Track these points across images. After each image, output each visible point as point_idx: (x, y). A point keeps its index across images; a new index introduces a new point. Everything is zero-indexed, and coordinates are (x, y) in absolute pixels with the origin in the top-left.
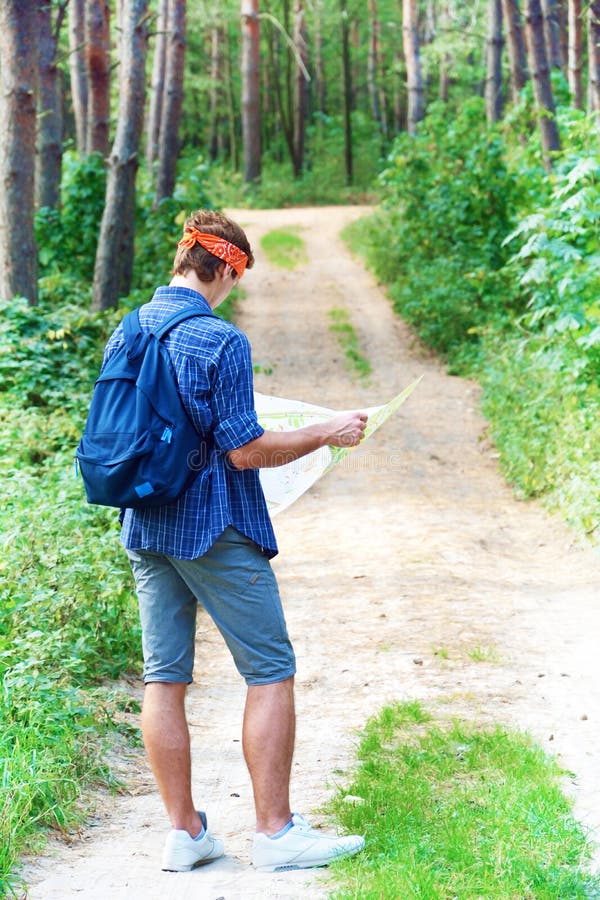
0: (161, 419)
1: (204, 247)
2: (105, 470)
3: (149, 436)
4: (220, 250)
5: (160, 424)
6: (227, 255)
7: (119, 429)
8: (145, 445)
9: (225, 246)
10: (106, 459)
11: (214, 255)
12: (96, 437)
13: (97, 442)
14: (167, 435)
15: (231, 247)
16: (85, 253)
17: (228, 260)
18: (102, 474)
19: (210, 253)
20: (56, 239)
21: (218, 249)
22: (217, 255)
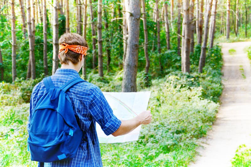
0: (68, 125)
1: (72, 51)
2: (43, 149)
3: (64, 134)
4: (79, 50)
5: (68, 127)
6: (81, 51)
7: (49, 130)
8: (63, 138)
9: (80, 48)
10: (43, 144)
11: (77, 53)
12: (37, 134)
13: (38, 136)
14: (71, 133)
15: (82, 48)
16: (197, 59)
17: (82, 53)
18: (42, 151)
19: (75, 52)
20: (193, 57)
21: (77, 50)
22: (78, 52)
